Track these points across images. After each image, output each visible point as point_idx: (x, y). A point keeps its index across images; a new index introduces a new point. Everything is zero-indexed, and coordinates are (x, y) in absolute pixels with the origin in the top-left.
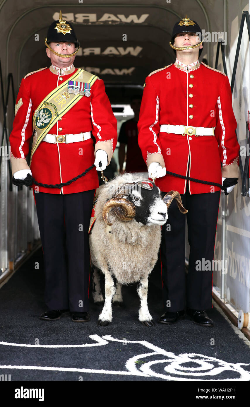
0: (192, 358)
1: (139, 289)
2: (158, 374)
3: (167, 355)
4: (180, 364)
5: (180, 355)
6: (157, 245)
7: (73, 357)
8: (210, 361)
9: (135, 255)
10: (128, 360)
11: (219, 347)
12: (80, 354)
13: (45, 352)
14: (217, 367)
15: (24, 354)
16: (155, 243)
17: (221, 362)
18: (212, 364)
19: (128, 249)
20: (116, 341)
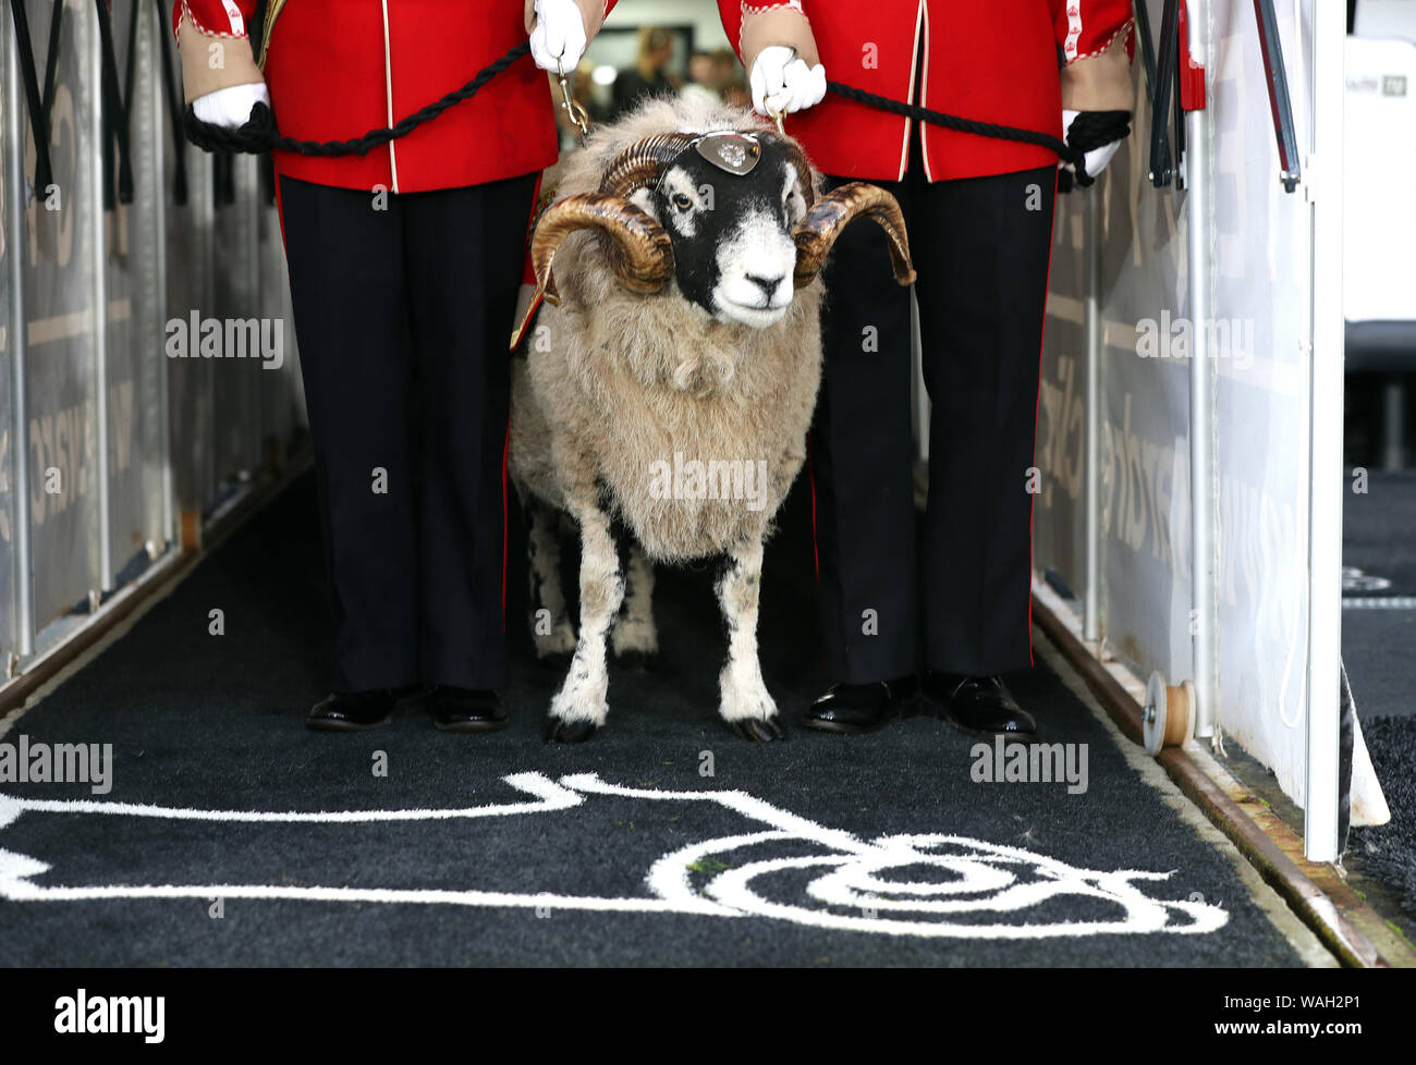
0: (928, 851)
1: (724, 582)
2: (781, 906)
3: (823, 842)
4: (874, 870)
5: (879, 841)
6: (804, 396)
7: (433, 853)
8: (1000, 860)
9: (712, 440)
10: (661, 858)
11: (1049, 812)
12: (462, 841)
13: (316, 837)
14: (1028, 882)
15: (228, 846)
16: (796, 384)
17: (1047, 864)
18: (1007, 869)
19: (685, 414)
20: (613, 795)
